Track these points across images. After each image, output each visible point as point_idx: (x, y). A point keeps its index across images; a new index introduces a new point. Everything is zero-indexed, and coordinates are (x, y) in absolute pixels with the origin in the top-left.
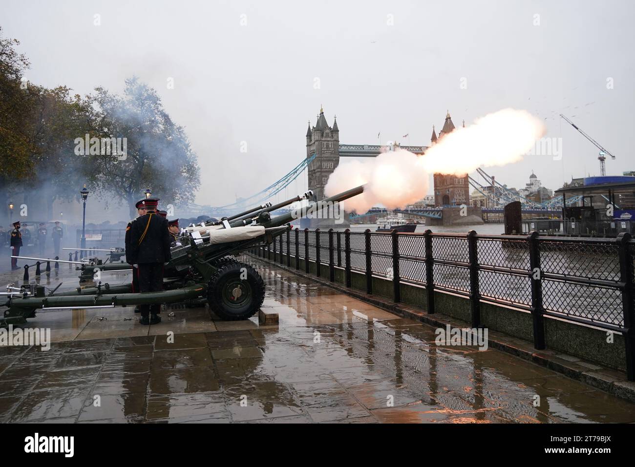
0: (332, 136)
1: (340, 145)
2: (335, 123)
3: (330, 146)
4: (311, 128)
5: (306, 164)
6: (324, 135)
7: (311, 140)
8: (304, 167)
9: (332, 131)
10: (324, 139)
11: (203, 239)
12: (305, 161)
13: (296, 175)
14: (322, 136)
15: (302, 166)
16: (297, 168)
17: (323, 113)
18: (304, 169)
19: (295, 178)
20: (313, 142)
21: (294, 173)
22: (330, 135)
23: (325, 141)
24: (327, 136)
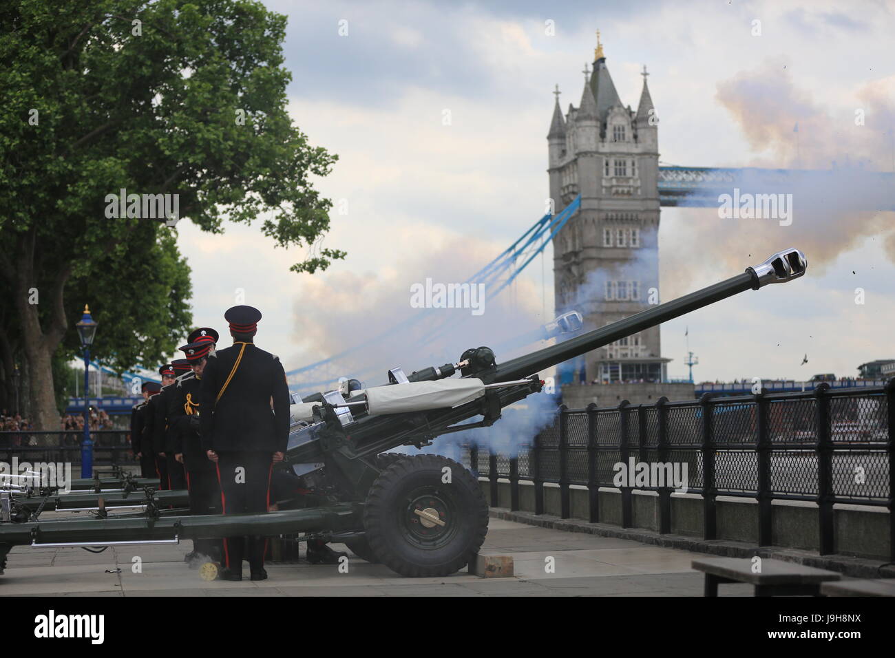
0: (635, 137)
1: (662, 169)
2: (646, 96)
3: (629, 172)
4: (565, 111)
5: (547, 234)
6: (609, 134)
7: (564, 152)
8: (539, 243)
9: (635, 122)
10: (607, 148)
11: (350, 407)
12: (543, 222)
13: (513, 268)
14: (603, 136)
15: (536, 237)
16: (518, 247)
17: (602, 60)
18: (541, 249)
19: (513, 277)
20: (570, 156)
21: (507, 264)
22: (629, 134)
23: (612, 154)
24: (618, 137)
